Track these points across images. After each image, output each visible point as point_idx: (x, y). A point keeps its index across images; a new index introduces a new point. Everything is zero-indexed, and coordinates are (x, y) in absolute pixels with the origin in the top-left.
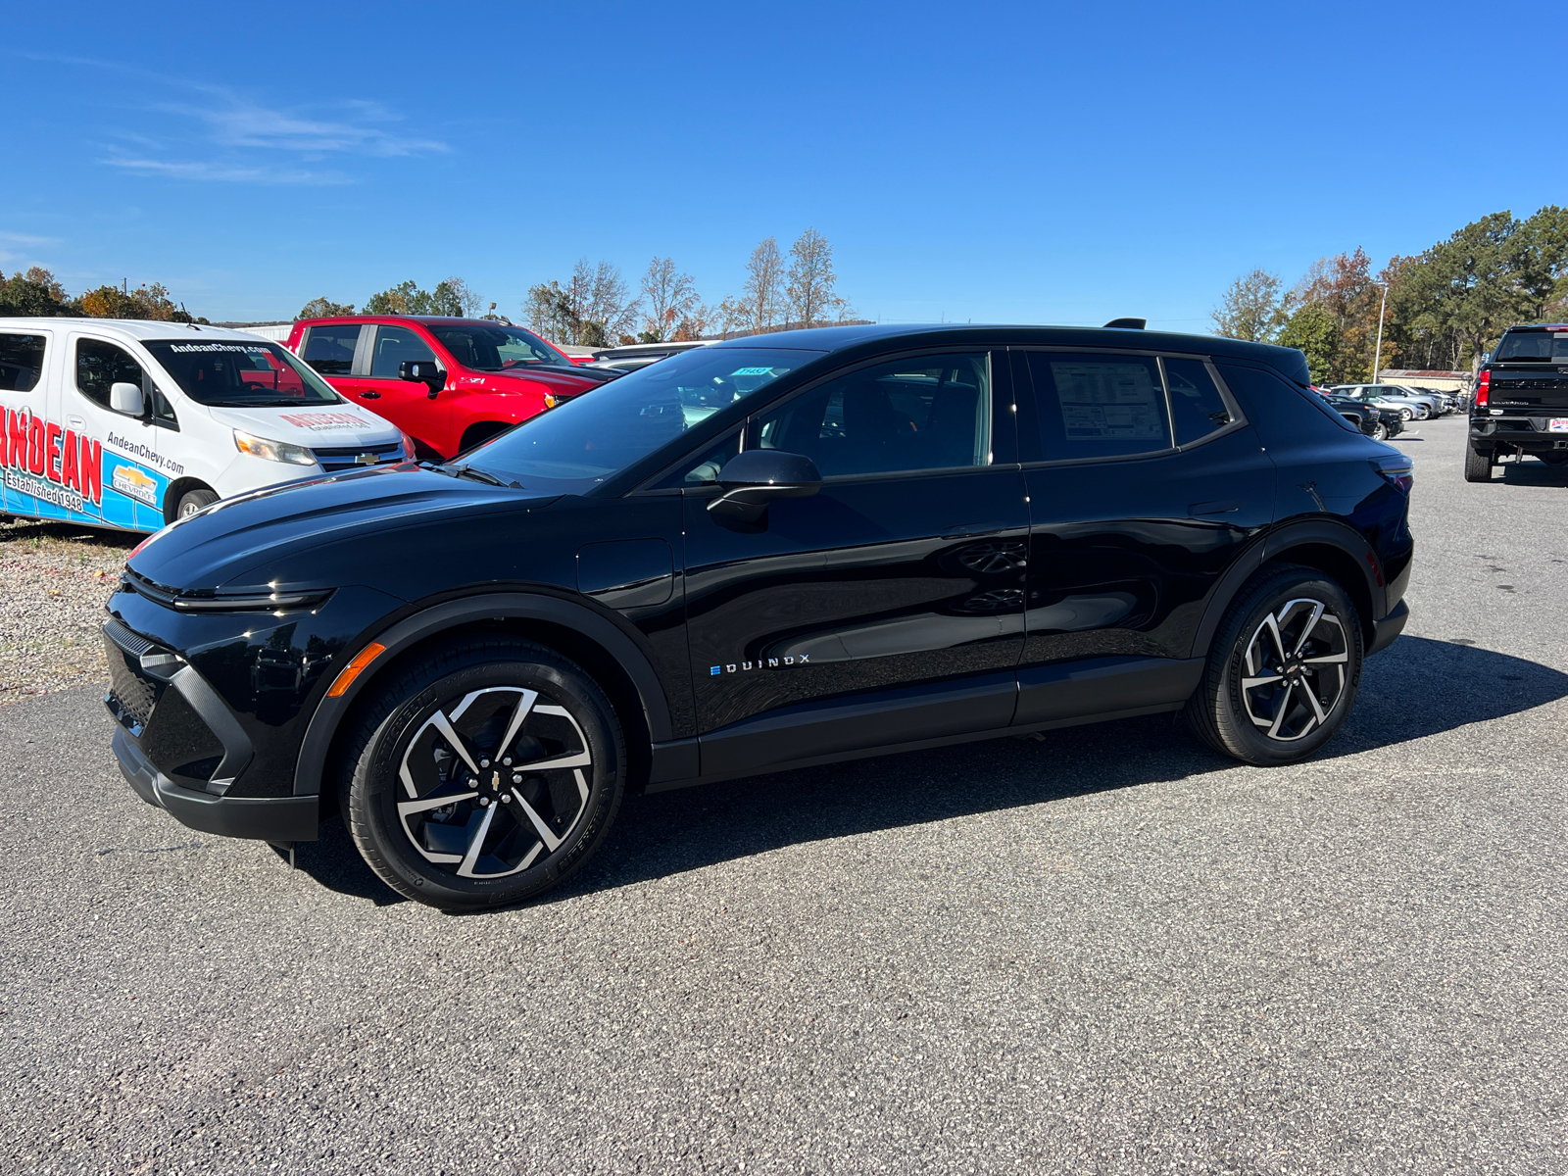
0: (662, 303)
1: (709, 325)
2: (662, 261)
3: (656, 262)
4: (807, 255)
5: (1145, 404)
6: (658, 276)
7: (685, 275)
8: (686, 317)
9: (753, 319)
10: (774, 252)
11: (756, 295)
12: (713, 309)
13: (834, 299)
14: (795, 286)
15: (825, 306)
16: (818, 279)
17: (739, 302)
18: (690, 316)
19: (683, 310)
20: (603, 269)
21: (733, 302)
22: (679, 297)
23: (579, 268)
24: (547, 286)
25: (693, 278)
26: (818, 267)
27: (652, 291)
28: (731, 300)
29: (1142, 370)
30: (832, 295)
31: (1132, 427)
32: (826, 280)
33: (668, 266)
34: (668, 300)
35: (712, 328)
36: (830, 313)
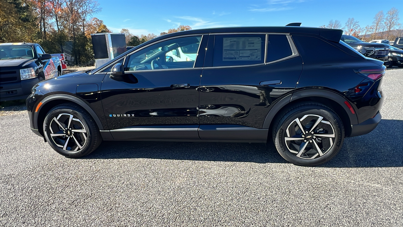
0: (350, 28)
1: (361, 32)
2: (351, 18)
3: (349, 19)
4: (391, 14)
5: (257, 50)
6: (350, 22)
7: (356, 21)
8: (355, 31)
9: (374, 30)
10: (382, 14)
11: (375, 25)
12: (363, 28)
13: (398, 24)
14: (387, 21)
15: (395, 26)
16: (394, 19)
17: (371, 26)
18: (357, 30)
19: (355, 29)
20: (336, 21)
21: (369, 26)
22: (354, 26)
23: (331, 22)
24: (322, 26)
25: (358, 22)
26: (394, 16)
27: (348, 25)
28: (368, 26)
29: (259, 39)
30: (397, 23)
31: (249, 57)
32: (396, 19)
33: (353, 19)
34: (352, 27)
35: (362, 33)
36: (396, 27)
